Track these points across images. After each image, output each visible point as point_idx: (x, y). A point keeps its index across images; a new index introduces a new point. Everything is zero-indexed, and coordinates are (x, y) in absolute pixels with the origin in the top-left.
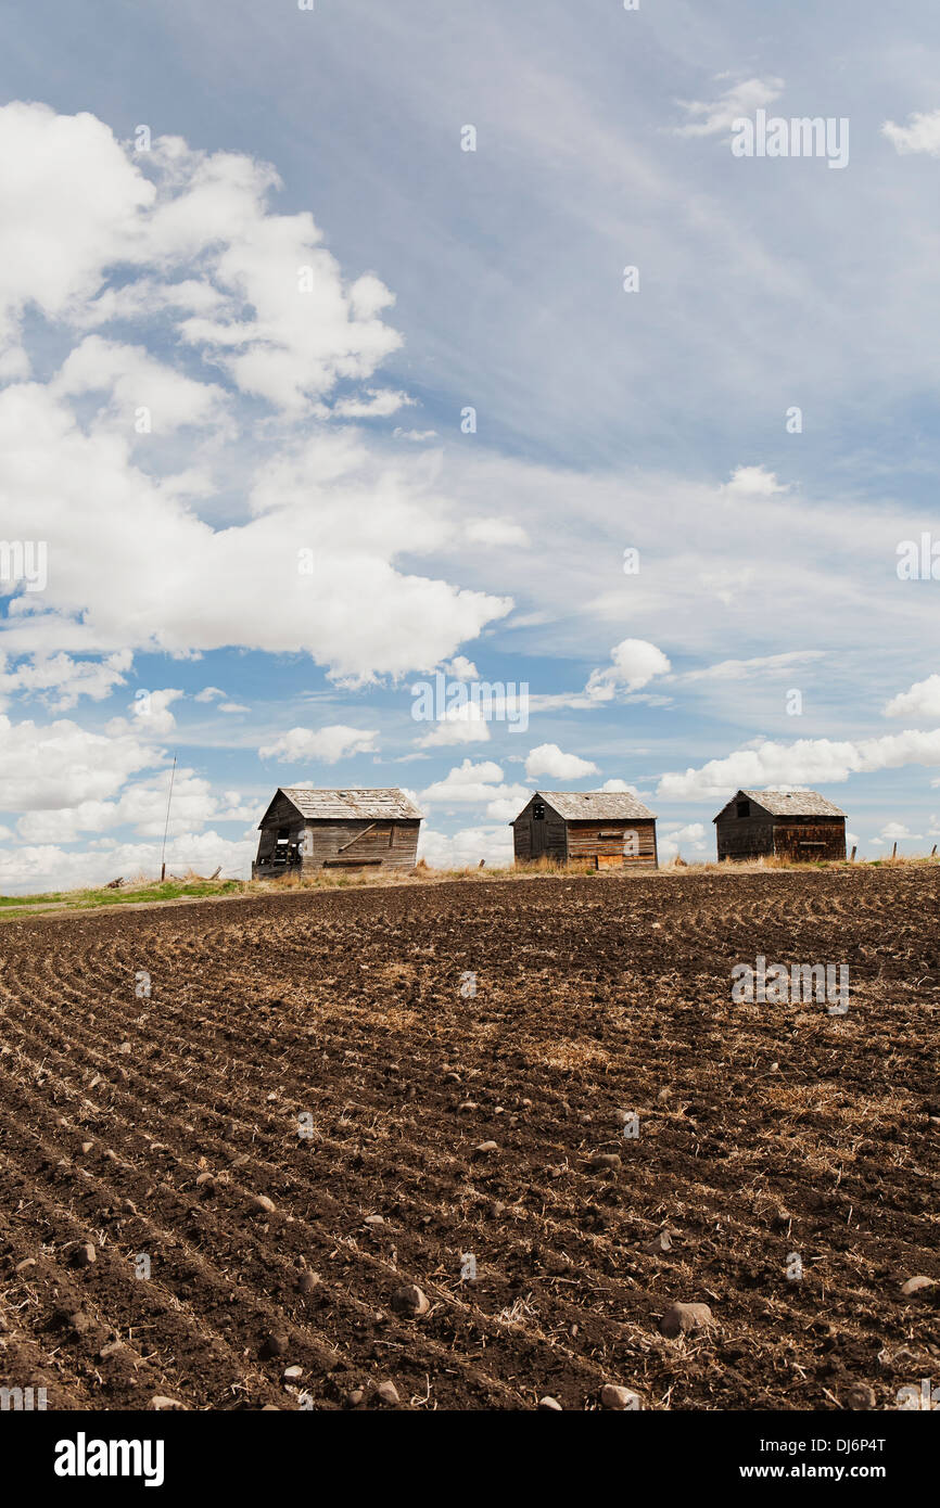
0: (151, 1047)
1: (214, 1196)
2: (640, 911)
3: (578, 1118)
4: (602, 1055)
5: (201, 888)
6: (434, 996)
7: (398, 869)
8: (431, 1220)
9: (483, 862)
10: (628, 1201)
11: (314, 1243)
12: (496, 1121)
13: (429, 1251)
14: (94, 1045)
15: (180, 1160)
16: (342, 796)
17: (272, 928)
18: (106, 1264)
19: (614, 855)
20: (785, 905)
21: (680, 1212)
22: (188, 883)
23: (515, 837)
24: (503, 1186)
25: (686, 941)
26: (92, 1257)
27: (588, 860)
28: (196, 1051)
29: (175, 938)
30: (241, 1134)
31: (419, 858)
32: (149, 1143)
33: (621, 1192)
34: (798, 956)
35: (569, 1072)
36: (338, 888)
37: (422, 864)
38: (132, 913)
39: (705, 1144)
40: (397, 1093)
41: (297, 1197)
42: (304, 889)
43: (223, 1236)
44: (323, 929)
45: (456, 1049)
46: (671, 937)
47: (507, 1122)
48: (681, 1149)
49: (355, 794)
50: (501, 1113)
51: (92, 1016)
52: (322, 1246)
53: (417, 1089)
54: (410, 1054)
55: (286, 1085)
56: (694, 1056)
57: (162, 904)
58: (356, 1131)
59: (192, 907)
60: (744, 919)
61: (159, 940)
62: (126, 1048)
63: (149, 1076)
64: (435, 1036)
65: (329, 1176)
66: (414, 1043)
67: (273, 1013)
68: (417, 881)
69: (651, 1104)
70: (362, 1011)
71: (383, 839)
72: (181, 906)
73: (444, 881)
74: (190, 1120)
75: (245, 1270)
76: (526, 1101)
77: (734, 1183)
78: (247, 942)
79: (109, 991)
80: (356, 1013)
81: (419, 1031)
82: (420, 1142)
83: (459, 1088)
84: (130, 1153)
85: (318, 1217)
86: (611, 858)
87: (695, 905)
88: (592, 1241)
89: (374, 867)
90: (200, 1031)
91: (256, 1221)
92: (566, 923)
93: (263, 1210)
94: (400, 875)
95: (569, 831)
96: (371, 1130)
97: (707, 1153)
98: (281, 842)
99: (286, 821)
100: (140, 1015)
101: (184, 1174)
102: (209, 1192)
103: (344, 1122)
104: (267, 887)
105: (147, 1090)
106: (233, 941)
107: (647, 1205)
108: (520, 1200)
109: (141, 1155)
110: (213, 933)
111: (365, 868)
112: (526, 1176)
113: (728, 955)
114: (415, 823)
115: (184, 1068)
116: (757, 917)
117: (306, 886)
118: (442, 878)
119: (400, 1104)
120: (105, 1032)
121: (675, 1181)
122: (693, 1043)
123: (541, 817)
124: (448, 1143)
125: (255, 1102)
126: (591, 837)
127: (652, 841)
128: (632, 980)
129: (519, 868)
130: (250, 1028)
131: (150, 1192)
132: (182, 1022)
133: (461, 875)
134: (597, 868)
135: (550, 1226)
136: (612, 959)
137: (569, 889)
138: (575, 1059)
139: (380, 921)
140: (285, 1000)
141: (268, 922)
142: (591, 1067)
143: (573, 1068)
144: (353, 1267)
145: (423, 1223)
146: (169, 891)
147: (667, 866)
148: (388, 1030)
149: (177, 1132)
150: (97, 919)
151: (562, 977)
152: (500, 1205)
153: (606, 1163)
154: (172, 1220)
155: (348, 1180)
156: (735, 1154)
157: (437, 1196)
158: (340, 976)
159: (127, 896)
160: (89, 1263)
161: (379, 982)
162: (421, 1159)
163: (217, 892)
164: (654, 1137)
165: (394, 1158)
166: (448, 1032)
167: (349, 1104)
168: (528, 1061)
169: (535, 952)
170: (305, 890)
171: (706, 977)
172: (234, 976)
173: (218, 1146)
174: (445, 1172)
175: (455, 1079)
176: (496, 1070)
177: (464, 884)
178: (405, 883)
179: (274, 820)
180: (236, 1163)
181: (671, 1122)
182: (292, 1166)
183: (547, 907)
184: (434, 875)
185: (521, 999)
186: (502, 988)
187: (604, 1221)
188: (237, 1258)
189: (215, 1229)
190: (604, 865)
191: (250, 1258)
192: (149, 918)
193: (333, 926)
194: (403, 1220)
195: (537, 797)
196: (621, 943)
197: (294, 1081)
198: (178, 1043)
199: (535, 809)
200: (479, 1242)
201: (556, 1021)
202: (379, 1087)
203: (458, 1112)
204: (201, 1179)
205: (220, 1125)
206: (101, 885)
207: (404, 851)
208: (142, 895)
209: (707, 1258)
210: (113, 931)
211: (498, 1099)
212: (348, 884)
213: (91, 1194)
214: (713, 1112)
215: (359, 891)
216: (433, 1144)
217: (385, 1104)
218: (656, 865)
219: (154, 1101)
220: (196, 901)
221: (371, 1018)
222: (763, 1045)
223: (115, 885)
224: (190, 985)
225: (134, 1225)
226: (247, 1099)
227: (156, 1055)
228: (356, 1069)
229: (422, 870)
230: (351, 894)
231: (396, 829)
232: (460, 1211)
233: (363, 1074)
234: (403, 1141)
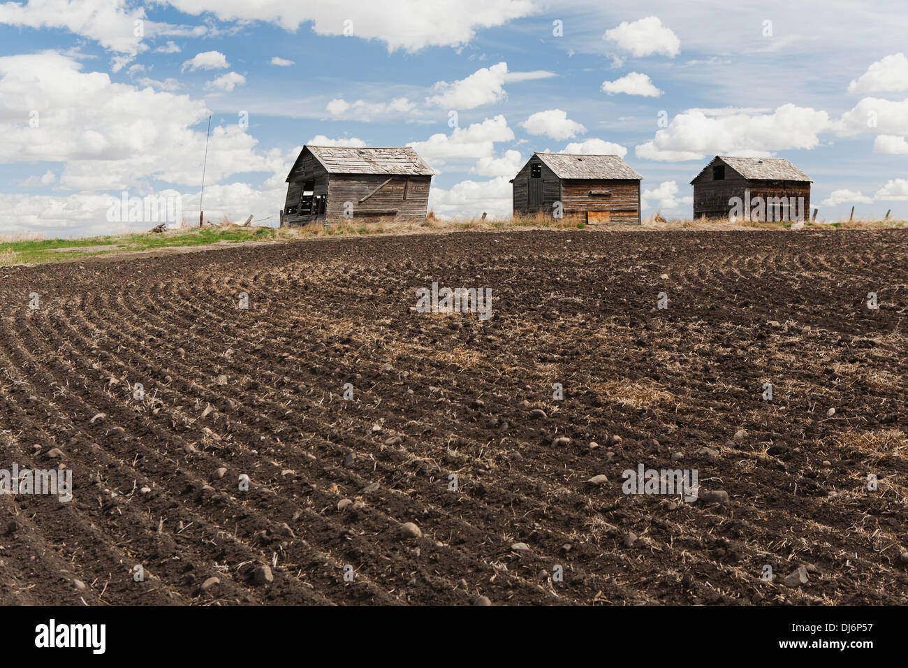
0: (246, 379)
1: (358, 520)
2: (646, 263)
3: (671, 455)
4: (668, 396)
5: (236, 234)
6: (489, 337)
7: (411, 219)
8: (572, 548)
9: (485, 214)
10: (751, 535)
11: (471, 566)
12: (592, 455)
13: (584, 578)
14: (194, 377)
15: (315, 486)
16: (362, 153)
17: (313, 271)
18: (285, 584)
19: (602, 211)
20: (776, 261)
21: (806, 548)
22: (225, 229)
23: (514, 193)
24: (626, 517)
25: (696, 292)
26: (269, 576)
27: (580, 215)
28: (289, 383)
29: (227, 279)
30: (361, 462)
31: (428, 211)
32: (279, 469)
33: (742, 526)
34: (808, 309)
35: (643, 410)
36: (358, 235)
37: (431, 215)
38: (179, 255)
39: (802, 483)
40: (490, 427)
41: (437, 523)
42: (328, 237)
43: (382, 559)
44: (360, 273)
45: (528, 386)
46: (680, 288)
47: (603, 457)
48: (777, 487)
49: (373, 151)
50: (596, 448)
51: (182, 350)
52: (478, 570)
53: (510, 424)
54: (487, 390)
55: (385, 417)
56: (751, 399)
57: (204, 248)
58: (468, 461)
59: (233, 251)
60: (743, 272)
61: (214, 280)
62: (223, 380)
63: (253, 406)
64: (504, 374)
65: (459, 504)
66: (487, 380)
67: (347, 350)
68: (428, 231)
69: (732, 443)
70: (429, 349)
71: (398, 193)
72: (222, 250)
73: (452, 231)
74: (307, 448)
75: (412, 591)
76: (617, 437)
77: (842, 521)
78: (294, 284)
79: (187, 327)
80: (423, 351)
81: (488, 368)
82: (529, 473)
83: (546, 424)
84: (262, 478)
85: (462, 542)
86: (600, 214)
87: (692, 259)
88: (734, 572)
89: (390, 218)
90: (284, 365)
91: (407, 545)
92: (580, 272)
93: (410, 535)
94: (413, 225)
95: (563, 189)
96: (478, 460)
97: (805, 491)
98: (306, 193)
99: (310, 176)
100: (225, 350)
101: (323, 499)
102: (352, 517)
103: (454, 453)
104: (295, 233)
105: (258, 420)
106: (282, 283)
107: (770, 539)
108: (646, 531)
109: (274, 481)
110: (260, 275)
111: (382, 218)
112: (642, 508)
113: (741, 306)
114: (427, 178)
115: (284, 400)
116: (754, 271)
117: (330, 234)
118: (450, 228)
119: (498, 437)
120: (199, 364)
121: (788, 517)
122: (747, 387)
123: (537, 175)
124: (558, 475)
125: (360, 432)
126: (583, 194)
127: (637, 199)
128: (663, 326)
129: (519, 221)
130: (332, 363)
131: (297, 515)
132: (264, 356)
133: (467, 226)
134: (587, 222)
135: (687, 557)
136: (636, 306)
137: (570, 241)
138: (644, 399)
139: (409, 266)
140: (353, 337)
141: (307, 266)
142: (660, 406)
143: (646, 408)
144: (517, 591)
145: (564, 551)
146: (208, 237)
147: (648, 222)
148: (459, 368)
149: (301, 459)
150: (149, 260)
151: (597, 322)
152: (633, 536)
153: (714, 498)
154: (326, 542)
155: (479, 508)
156: (835, 494)
157: (568, 524)
158: (394, 317)
159: (171, 240)
160: (268, 582)
161: (432, 323)
162: (537, 489)
163: (251, 238)
164: (750, 474)
165: (511, 487)
166: (515, 371)
167: (452, 437)
168: (601, 399)
169: (563, 298)
170: (330, 237)
171: (730, 325)
172: (296, 315)
173: (345, 474)
174: (565, 502)
175: (542, 415)
176: (574, 407)
177: (471, 234)
178: (418, 233)
179: (301, 174)
180: (368, 490)
181: (759, 461)
182: (420, 494)
183: (556, 257)
184: (443, 225)
185: (570, 341)
186: (547, 330)
187: (737, 554)
188: (401, 579)
189: (373, 552)
190: (593, 220)
191: (414, 580)
192: (196, 260)
193: (368, 271)
194: (542, 546)
195: (535, 157)
196: (639, 291)
197: (391, 414)
198: (271, 376)
199: (533, 168)
200: (625, 570)
201: (611, 363)
202: (472, 421)
203: (553, 445)
204: (341, 504)
205: (339, 454)
206: (145, 230)
207: (417, 204)
208: (185, 239)
209: (847, 593)
210: (169, 272)
211: (588, 435)
212: (368, 232)
213: (245, 517)
214: (796, 453)
215: (378, 239)
216: (542, 474)
217: (483, 436)
218: (640, 221)
219: (266, 429)
220: (233, 245)
221: (440, 356)
222: (812, 390)
223: (159, 229)
224: (260, 323)
225: (296, 547)
226: (352, 429)
227: (253, 387)
228: (445, 403)
229: (431, 220)
230: (373, 241)
231: (410, 184)
232: (593, 540)
233: (454, 408)
234: (515, 474)
